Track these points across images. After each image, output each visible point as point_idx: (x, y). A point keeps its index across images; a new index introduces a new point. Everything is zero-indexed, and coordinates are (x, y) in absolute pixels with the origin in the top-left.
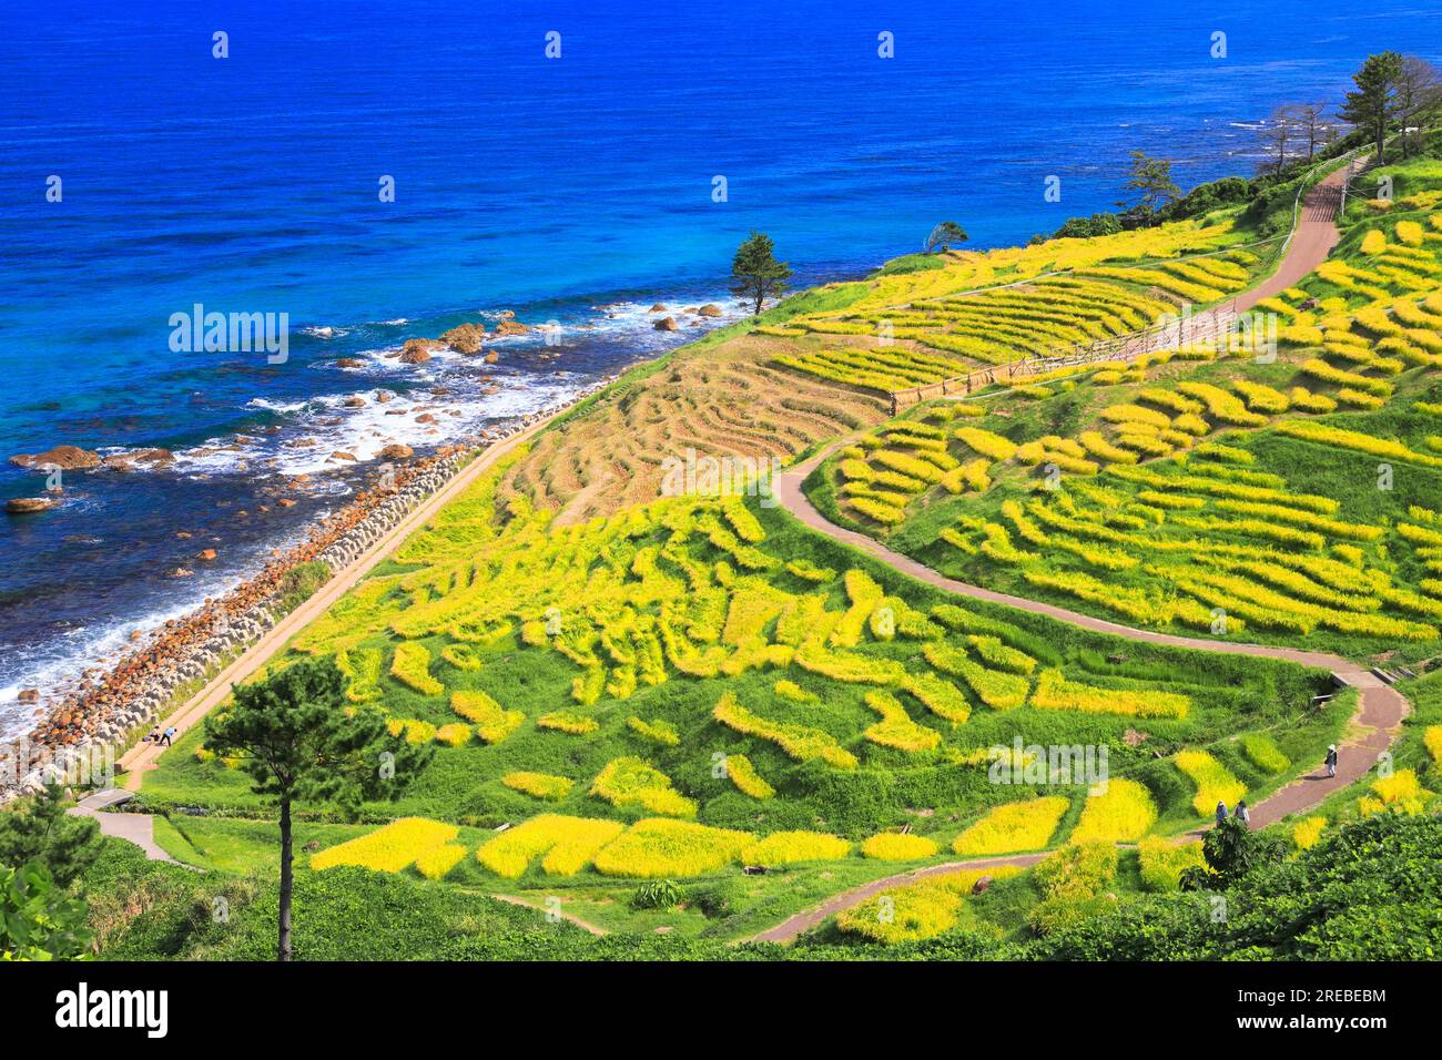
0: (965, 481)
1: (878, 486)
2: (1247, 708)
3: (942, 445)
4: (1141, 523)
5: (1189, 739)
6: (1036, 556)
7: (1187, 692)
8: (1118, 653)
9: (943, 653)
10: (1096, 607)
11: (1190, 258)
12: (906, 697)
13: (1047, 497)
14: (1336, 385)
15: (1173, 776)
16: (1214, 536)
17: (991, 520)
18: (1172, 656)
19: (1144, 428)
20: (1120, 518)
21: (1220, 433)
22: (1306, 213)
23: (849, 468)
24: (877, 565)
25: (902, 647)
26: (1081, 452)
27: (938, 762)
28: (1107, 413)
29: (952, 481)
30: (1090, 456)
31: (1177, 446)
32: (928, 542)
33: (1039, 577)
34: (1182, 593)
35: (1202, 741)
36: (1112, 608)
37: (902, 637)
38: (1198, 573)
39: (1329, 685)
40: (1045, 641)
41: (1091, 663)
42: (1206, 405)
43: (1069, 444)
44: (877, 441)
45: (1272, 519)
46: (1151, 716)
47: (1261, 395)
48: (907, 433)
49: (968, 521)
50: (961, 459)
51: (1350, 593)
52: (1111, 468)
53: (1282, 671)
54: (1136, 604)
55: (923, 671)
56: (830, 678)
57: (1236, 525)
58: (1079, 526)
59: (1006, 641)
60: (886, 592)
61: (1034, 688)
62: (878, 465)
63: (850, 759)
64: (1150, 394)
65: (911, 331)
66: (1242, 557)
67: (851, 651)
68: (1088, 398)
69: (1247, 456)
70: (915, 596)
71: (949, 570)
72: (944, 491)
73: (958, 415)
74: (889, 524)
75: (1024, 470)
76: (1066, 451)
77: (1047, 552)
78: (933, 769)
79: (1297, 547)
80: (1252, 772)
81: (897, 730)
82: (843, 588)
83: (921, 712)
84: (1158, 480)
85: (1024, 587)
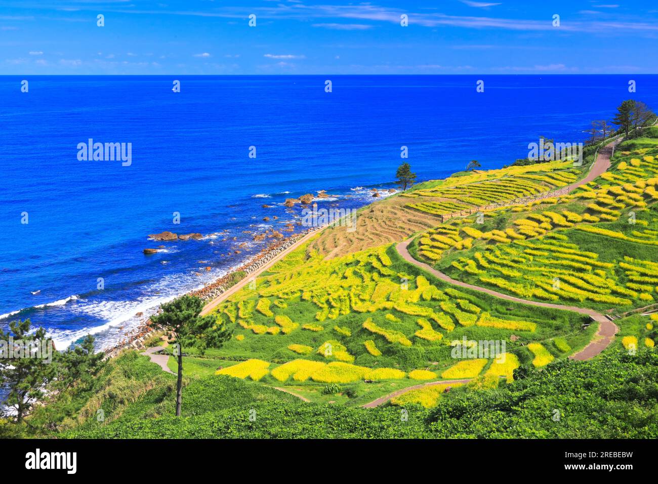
0: (463, 246)
1: (433, 247)
2: (557, 328)
3: (457, 233)
4: (524, 260)
5: (534, 339)
6: (485, 272)
7: (535, 322)
8: (511, 307)
9: (447, 306)
10: (505, 290)
11: (556, 172)
12: (432, 322)
13: (491, 251)
14: (600, 212)
15: (527, 352)
16: (551, 266)
17: (470, 259)
18: (531, 309)
19: (529, 227)
20: (516, 259)
21: (556, 229)
22: (600, 156)
23: (423, 241)
24: (428, 274)
25: (433, 303)
26: (505, 235)
27: (441, 345)
28: (515, 222)
29: (459, 245)
30: (508, 237)
31: (540, 234)
32: (448, 266)
33: (485, 279)
34: (537, 286)
35: (540, 340)
36: (511, 291)
37: (433, 299)
38: (544, 279)
39: (588, 321)
40: (484, 302)
41: (501, 310)
42: (552, 219)
43: (501, 233)
44: (434, 231)
45: (573, 260)
46: (521, 330)
47: (572, 216)
48: (445, 228)
49: (462, 259)
50: (463, 238)
51: (600, 287)
52: (515, 241)
53: (571, 315)
54: (519, 289)
55: (439, 312)
56: (405, 314)
57: (559, 262)
58: (501, 261)
59: (470, 302)
60: (430, 284)
61: (479, 319)
62: (433, 240)
63: (409, 343)
64: (532, 215)
65: (455, 196)
66: (561, 274)
67: (415, 304)
68: (510, 217)
69: (565, 238)
70: (440, 285)
71: (453, 276)
72: (456, 249)
73: (464, 223)
74: (435, 260)
75: (484, 242)
76: (500, 235)
77: (489, 270)
78: (440, 347)
79: (581, 270)
80: (557, 352)
81: (428, 333)
82: (415, 282)
83: (436, 326)
84: (532, 246)
85: (479, 283)
